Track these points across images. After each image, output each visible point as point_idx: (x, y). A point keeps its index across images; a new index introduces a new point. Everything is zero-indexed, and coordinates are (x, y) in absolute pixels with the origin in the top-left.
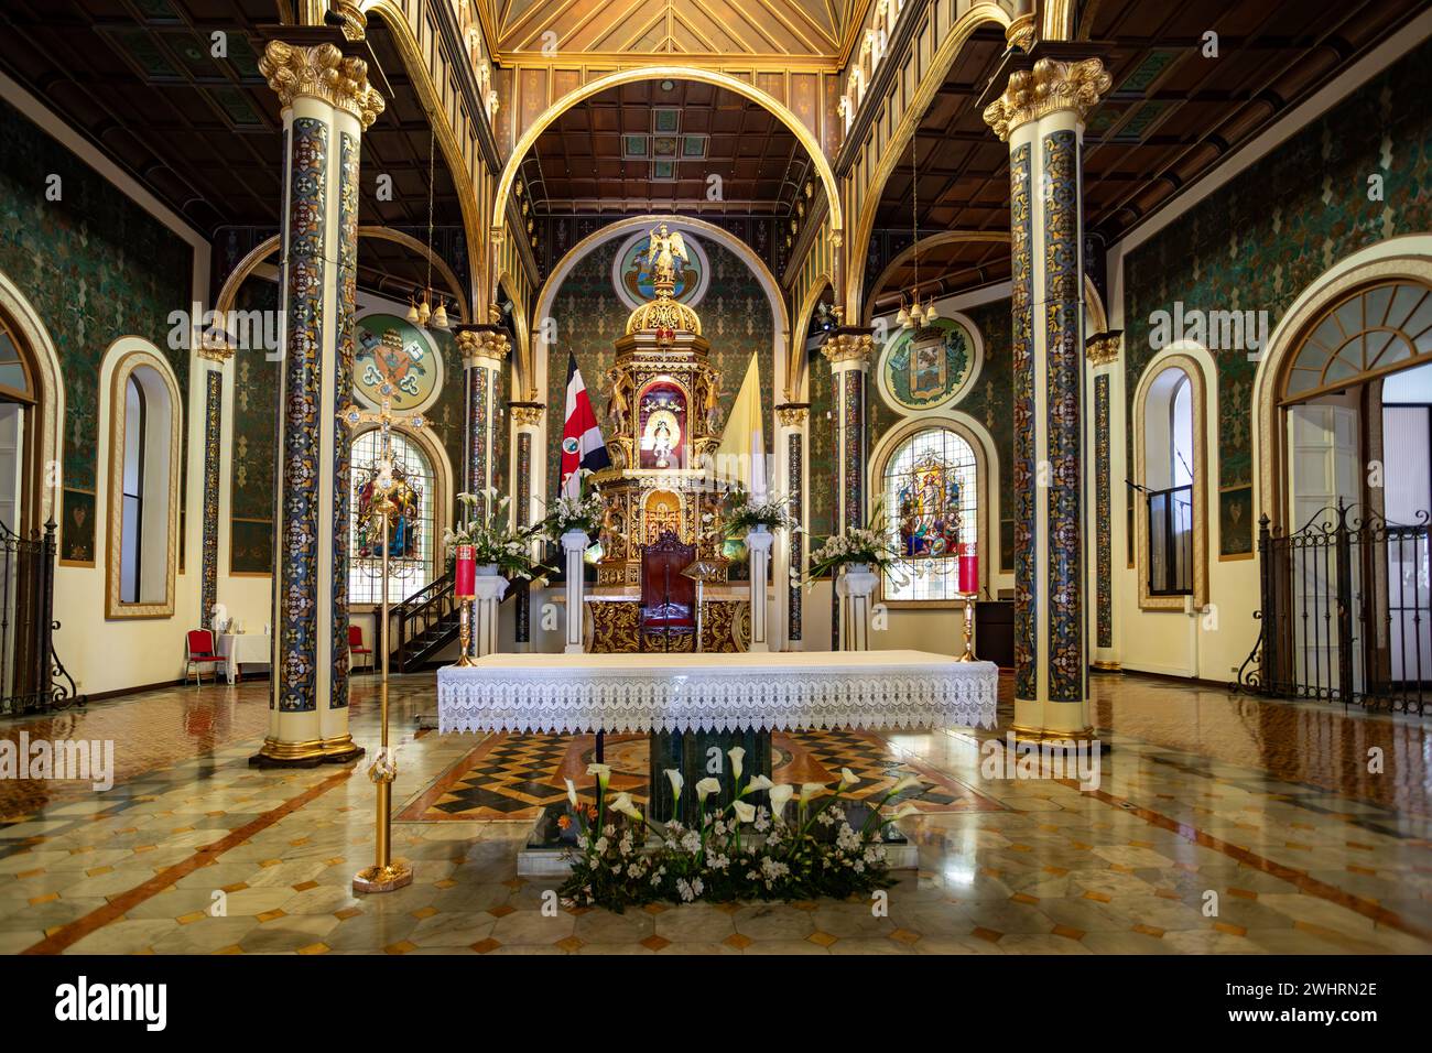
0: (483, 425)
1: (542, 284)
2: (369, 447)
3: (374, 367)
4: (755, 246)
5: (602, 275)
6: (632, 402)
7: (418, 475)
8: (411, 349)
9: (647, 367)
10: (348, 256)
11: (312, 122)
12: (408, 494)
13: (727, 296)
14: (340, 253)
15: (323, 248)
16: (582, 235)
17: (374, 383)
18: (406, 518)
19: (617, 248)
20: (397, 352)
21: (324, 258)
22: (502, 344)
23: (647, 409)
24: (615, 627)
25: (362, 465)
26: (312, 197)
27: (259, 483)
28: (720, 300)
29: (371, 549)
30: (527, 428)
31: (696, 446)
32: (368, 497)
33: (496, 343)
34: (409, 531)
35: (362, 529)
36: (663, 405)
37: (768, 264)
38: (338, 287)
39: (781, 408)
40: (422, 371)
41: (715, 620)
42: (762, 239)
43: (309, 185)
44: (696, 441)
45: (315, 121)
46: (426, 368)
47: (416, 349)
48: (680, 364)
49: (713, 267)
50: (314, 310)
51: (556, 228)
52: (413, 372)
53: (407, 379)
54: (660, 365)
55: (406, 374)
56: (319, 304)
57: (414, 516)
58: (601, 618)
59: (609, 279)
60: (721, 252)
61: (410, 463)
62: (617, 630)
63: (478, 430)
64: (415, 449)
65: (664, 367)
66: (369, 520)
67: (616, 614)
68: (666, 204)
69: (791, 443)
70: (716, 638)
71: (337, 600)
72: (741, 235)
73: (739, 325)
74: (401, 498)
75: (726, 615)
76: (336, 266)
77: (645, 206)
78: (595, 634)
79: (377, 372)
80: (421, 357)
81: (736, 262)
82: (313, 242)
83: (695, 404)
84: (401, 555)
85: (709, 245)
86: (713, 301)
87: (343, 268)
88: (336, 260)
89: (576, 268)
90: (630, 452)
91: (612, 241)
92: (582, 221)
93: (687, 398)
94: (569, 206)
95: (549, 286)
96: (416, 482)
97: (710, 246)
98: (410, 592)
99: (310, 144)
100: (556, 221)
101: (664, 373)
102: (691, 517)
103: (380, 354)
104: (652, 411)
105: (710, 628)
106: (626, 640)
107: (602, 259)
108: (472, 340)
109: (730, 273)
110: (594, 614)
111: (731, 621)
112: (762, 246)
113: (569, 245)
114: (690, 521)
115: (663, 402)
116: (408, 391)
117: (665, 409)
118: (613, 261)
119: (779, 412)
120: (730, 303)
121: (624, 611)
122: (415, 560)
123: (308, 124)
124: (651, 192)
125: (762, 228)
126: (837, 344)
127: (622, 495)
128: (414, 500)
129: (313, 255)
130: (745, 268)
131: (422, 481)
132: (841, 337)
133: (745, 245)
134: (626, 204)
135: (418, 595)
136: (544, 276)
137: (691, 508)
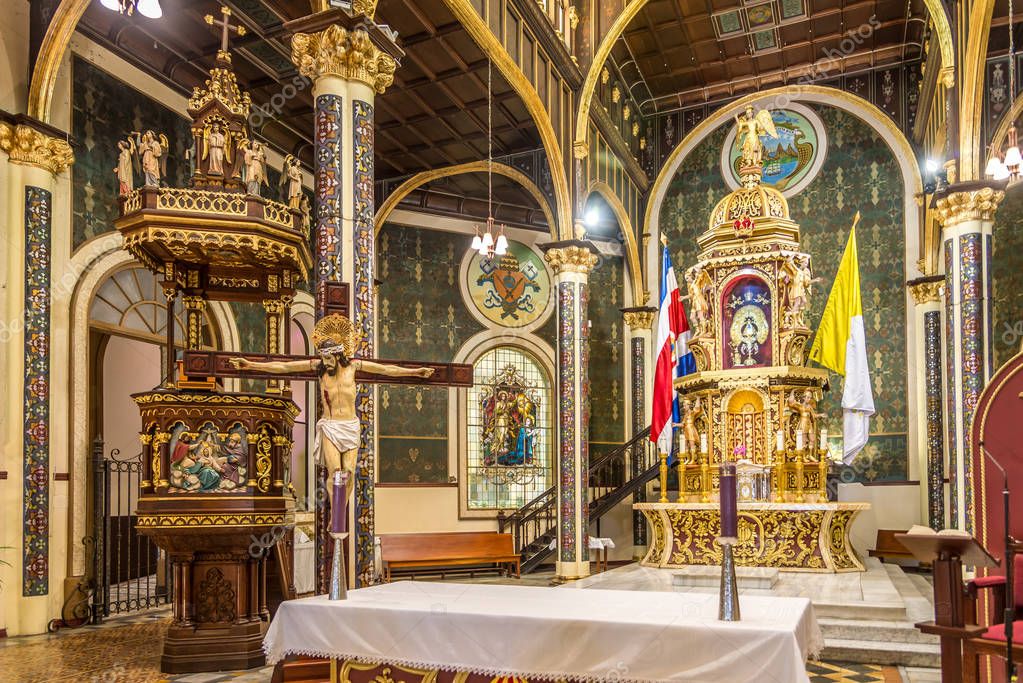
0: (571, 338)
1: (651, 186)
2: (491, 365)
3: (493, 290)
4: (879, 101)
5: (710, 166)
6: (713, 300)
7: (536, 387)
8: (526, 269)
9: (726, 262)
10: (362, 211)
11: (327, 98)
12: (527, 405)
13: (847, 165)
14: (355, 210)
15: (340, 209)
16: (689, 127)
17: (494, 305)
18: (526, 428)
19: (725, 135)
20: (513, 274)
21: (341, 217)
22: (586, 256)
23: (733, 306)
24: (694, 536)
25: (486, 382)
26: (330, 165)
27: (400, 404)
28: (839, 171)
29: (496, 458)
30: (640, 333)
31: (782, 341)
32: (492, 411)
33: (580, 257)
34: (529, 440)
35: (487, 440)
36: (749, 299)
37: (896, 119)
38: (355, 241)
39: (914, 283)
40: (537, 289)
41: (800, 531)
42: (888, 91)
43: (327, 155)
44: (782, 335)
45: (330, 96)
46: (540, 285)
47: (530, 268)
48: (759, 255)
49: (831, 134)
50: (334, 265)
51: (664, 125)
52: (529, 290)
53: (523, 297)
54: (739, 258)
55: (523, 294)
56: (338, 258)
57: (533, 426)
58: (679, 527)
59: (717, 169)
60: (839, 116)
61: (528, 376)
62: (696, 540)
63: (566, 343)
64: (534, 363)
65: (744, 260)
66: (492, 432)
67: (694, 523)
68: (776, 76)
69: (927, 322)
70: (801, 550)
71: (359, 520)
72: (863, 93)
73: (861, 196)
74: (521, 409)
75: (812, 525)
76: (352, 223)
77: (753, 83)
78: (674, 542)
79: (496, 295)
80: (536, 275)
81: (858, 124)
82: (331, 204)
83: (780, 295)
84: (522, 462)
85: (825, 111)
86: (831, 173)
87: (358, 223)
88: (352, 217)
89: (684, 165)
90: (712, 352)
91: (721, 127)
92: (688, 114)
93: (771, 289)
94: (675, 101)
95: (658, 186)
96: (534, 394)
97: (826, 113)
98: (530, 497)
99: (326, 118)
100: (663, 119)
101: (745, 266)
102: (776, 418)
103: (498, 278)
104: (739, 307)
105: (795, 539)
106: (706, 550)
107: (710, 149)
108: (558, 257)
109: (852, 138)
110: (672, 523)
111: (818, 532)
112: (888, 100)
113: (676, 141)
114: (775, 423)
115: (749, 296)
116: (525, 309)
117: (751, 303)
118: (721, 150)
119: (911, 289)
120: (851, 172)
121: (702, 520)
122: (535, 467)
123: (325, 100)
124: (757, 67)
125: (888, 78)
126: (948, 205)
127: (703, 399)
128: (533, 410)
129: (332, 216)
130: (870, 130)
131: (541, 393)
132: (951, 197)
133: (868, 103)
134: (733, 85)
135: (537, 500)
136: (652, 178)
137: (776, 408)
